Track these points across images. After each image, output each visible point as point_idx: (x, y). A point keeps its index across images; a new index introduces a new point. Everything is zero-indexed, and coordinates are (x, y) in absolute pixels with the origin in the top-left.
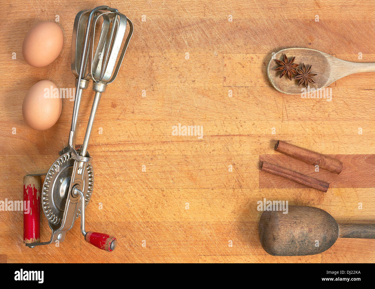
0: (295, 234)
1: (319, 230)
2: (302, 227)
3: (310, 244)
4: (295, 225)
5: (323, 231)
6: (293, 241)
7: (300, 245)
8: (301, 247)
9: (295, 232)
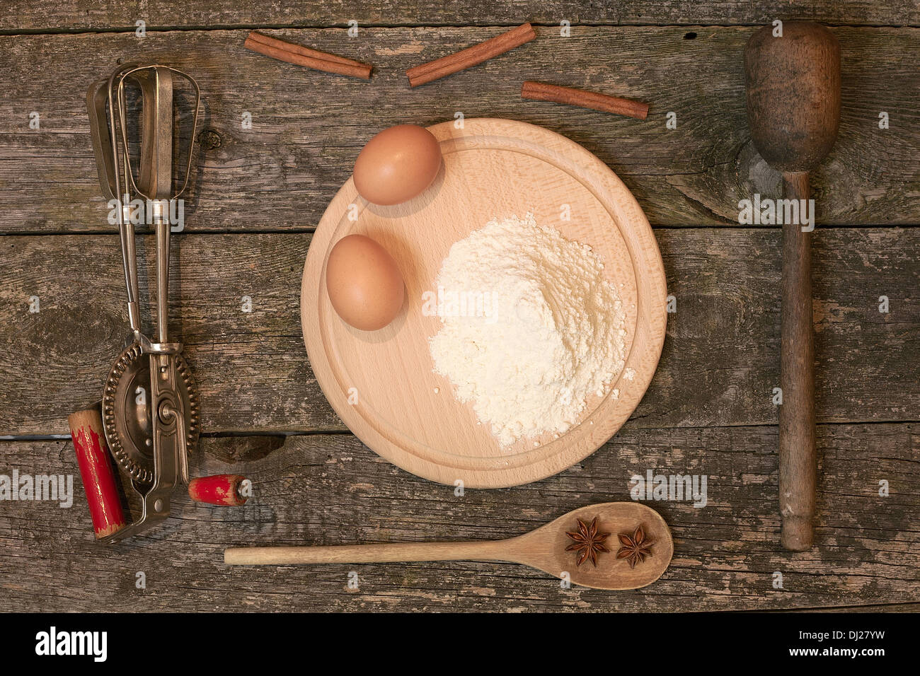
0: (808, 76)
1: (816, 123)
2: (820, 90)
3: (789, 108)
4: (824, 76)
5: (813, 132)
6: (795, 73)
7: (787, 88)
8: (781, 92)
9: (812, 76)
